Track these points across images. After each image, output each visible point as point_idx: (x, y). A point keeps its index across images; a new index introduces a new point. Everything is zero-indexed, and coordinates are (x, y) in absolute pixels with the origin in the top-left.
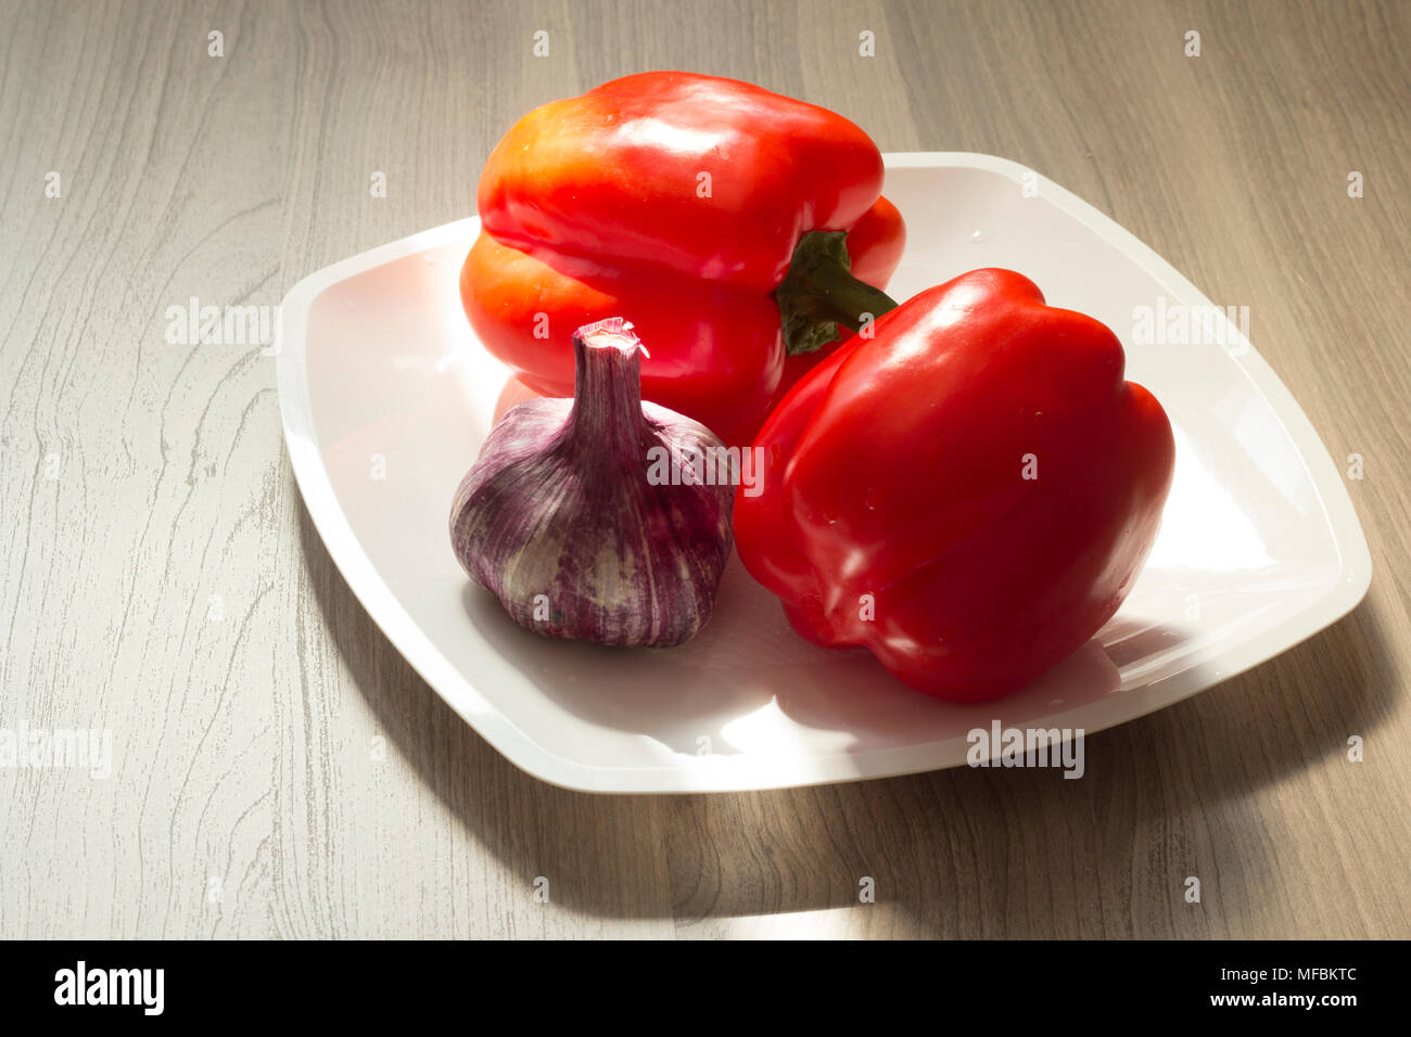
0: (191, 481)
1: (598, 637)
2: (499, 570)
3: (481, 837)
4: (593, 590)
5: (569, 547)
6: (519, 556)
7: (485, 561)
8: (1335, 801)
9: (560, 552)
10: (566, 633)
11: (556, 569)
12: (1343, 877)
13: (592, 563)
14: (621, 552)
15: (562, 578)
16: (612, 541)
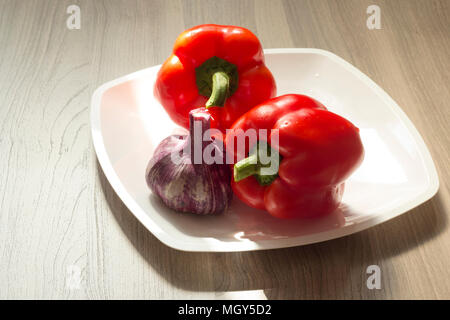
0: (60, 154)
1: (195, 211)
2: (163, 189)
3: (153, 266)
4: (195, 196)
5: (187, 181)
6: (170, 184)
7: (158, 187)
8: (426, 256)
9: (185, 183)
10: (185, 210)
11: (183, 188)
12: (429, 280)
13: (194, 187)
14: (204, 183)
15: (185, 192)
16: (201, 180)
